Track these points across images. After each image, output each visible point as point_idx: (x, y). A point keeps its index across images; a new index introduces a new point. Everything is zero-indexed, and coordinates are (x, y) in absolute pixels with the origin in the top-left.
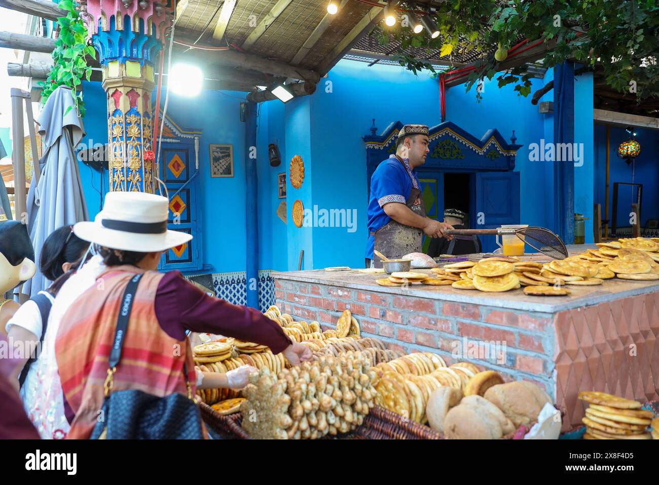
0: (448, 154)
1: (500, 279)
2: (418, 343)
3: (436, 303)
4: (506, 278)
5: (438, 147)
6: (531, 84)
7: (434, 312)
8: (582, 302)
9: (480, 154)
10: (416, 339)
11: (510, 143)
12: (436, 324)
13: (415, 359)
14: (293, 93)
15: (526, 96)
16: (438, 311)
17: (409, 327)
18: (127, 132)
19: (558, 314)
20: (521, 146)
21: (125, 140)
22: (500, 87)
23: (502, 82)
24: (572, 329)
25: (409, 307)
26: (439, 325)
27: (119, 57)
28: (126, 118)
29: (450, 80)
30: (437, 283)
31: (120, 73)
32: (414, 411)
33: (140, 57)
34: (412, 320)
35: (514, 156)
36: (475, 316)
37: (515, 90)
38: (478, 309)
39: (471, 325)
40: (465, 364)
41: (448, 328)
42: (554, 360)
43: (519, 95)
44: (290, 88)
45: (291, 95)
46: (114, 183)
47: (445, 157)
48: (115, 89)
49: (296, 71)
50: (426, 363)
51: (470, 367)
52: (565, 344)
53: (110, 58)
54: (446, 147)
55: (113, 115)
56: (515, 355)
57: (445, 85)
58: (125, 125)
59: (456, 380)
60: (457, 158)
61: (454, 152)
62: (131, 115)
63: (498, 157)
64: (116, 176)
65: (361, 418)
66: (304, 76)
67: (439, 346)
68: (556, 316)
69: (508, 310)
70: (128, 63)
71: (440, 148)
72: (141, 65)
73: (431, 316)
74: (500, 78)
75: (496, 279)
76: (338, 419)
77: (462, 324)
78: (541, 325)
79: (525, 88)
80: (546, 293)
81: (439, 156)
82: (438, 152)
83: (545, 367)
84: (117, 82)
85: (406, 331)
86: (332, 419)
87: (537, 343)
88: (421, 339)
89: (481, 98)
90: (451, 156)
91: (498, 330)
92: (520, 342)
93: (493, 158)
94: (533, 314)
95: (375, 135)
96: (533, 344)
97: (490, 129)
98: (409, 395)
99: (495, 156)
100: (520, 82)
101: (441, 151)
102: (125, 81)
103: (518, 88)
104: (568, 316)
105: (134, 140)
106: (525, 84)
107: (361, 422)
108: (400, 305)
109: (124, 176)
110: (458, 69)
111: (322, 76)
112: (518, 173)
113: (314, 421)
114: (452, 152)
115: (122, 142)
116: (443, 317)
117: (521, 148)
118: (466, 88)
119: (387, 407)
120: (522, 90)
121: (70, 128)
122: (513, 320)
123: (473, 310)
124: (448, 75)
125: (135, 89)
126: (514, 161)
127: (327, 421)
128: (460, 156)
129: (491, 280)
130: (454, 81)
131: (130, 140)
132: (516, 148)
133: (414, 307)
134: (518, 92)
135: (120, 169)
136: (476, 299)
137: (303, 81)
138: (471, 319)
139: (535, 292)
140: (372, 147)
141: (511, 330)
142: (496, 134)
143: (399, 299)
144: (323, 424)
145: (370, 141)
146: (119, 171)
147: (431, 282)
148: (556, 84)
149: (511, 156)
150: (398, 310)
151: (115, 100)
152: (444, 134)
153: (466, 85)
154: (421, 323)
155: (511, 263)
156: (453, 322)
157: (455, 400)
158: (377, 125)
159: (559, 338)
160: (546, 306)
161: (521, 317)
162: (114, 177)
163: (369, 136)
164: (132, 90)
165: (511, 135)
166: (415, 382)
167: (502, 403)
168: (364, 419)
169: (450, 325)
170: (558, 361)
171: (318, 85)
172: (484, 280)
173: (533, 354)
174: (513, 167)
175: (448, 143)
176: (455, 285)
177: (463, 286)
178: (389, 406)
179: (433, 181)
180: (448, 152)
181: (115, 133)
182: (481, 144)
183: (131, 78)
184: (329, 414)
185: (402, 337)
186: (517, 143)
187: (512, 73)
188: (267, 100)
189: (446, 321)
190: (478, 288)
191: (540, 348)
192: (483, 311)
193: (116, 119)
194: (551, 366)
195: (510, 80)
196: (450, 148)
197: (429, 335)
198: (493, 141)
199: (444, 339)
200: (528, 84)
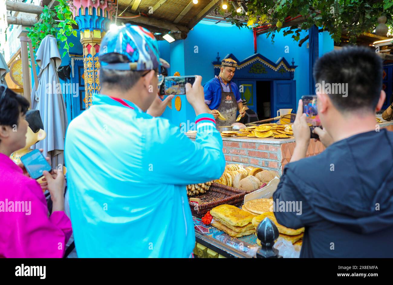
0: (258, 71)
1: (266, 133)
2: (233, 161)
3: (240, 143)
4: (268, 132)
5: (252, 67)
6: (300, 35)
7: (239, 147)
8: (293, 140)
9: (275, 71)
10: (232, 159)
11: (291, 64)
12: (240, 152)
13: (231, 166)
14: (175, 38)
15: (297, 41)
16: (240, 146)
17: (229, 154)
18: (94, 66)
19: (282, 144)
20: (297, 66)
21: (93, 69)
22: (284, 36)
23: (285, 33)
24: (288, 150)
25: (229, 146)
26: (241, 153)
27: (90, 28)
28: (94, 58)
29: (259, 31)
30: (241, 135)
31: (90, 36)
32: (229, 183)
33: (100, 28)
34: (231, 151)
35: (293, 72)
36: (254, 147)
37: (292, 38)
38: (255, 144)
39: (252, 151)
40: (250, 167)
41: (244, 153)
42: (281, 162)
43: (294, 40)
44: (173, 35)
45: (173, 39)
46: (88, 90)
47: (256, 73)
48: (88, 44)
49: (176, 27)
50: (235, 168)
51: (252, 168)
52: (285, 156)
53: (85, 28)
54: (257, 67)
55: (87, 57)
56: (268, 162)
57: (256, 34)
58: (94, 62)
59: (246, 172)
60: (263, 73)
61: (262, 70)
62: (96, 57)
63: (285, 72)
64: (89, 87)
65: (208, 187)
66: (181, 29)
67: (241, 161)
68: (282, 145)
69: (266, 144)
70: (94, 31)
71: (254, 68)
72: (101, 32)
73: (238, 149)
74: (284, 31)
75: (264, 133)
76: (199, 187)
77: (250, 151)
78: (276, 149)
79: (297, 37)
80: (281, 137)
81: (253, 72)
82: (253, 70)
83: (278, 165)
84: (89, 40)
85: (228, 156)
86: (197, 187)
87: (275, 156)
88: (234, 159)
89: (274, 42)
90: (260, 72)
91: (262, 152)
92: (270, 156)
93: (282, 73)
94: (274, 145)
95: (219, 61)
96: (274, 156)
97: (281, 57)
98: (227, 177)
99: (283, 72)
100: (295, 34)
101: (255, 69)
102: (93, 40)
103: (293, 37)
104: (286, 145)
105: (98, 69)
106: (297, 35)
107: (208, 189)
108: (225, 145)
109: (93, 87)
110: (263, 26)
111: (190, 29)
112: (295, 81)
113: (190, 187)
114: (260, 70)
115: (92, 70)
116: (243, 149)
117: (297, 67)
118: (266, 36)
119: (218, 183)
120: (296, 38)
121: (54, 59)
122: (267, 148)
123: (253, 145)
124: (258, 29)
125: (98, 44)
126: (293, 74)
127: (195, 187)
128: (265, 72)
129: (262, 133)
130: (261, 32)
131: (96, 69)
132: (294, 67)
133: (231, 145)
134: (293, 39)
135: (91, 83)
136: (254, 140)
137: (180, 32)
138: (253, 149)
139: (277, 137)
140: (217, 68)
141: (267, 152)
142: (283, 60)
143: (225, 142)
144: (193, 189)
145: (216, 64)
146: (91, 85)
147: (239, 135)
148: (310, 37)
149: (292, 72)
150: (225, 147)
151: (88, 49)
152: (256, 60)
153: (266, 35)
154: (234, 152)
155: (272, 126)
156: (246, 151)
157: (243, 177)
158: (220, 56)
159: (283, 153)
160: (278, 141)
161: (270, 146)
162: (88, 88)
163: (216, 62)
164: (97, 44)
165: (292, 61)
166: (229, 173)
167: (260, 177)
168: (209, 188)
169: (245, 152)
170: (282, 163)
171: (188, 35)
172: (259, 133)
173: (274, 160)
174: (293, 78)
175: (258, 65)
176: (248, 136)
177: (251, 136)
178: (219, 182)
179: (251, 85)
180: (258, 70)
181: (88, 65)
182: (275, 66)
183: (96, 38)
184: (196, 185)
185: (227, 159)
186: (295, 65)
187: (290, 29)
188: (160, 40)
189: (243, 150)
190: (257, 136)
191: (276, 158)
192: (257, 145)
193: (89, 59)
194: (280, 164)
195: (289, 32)
196: (259, 67)
197: (237, 157)
198: (282, 64)
199: (243, 158)
200: (298, 35)
